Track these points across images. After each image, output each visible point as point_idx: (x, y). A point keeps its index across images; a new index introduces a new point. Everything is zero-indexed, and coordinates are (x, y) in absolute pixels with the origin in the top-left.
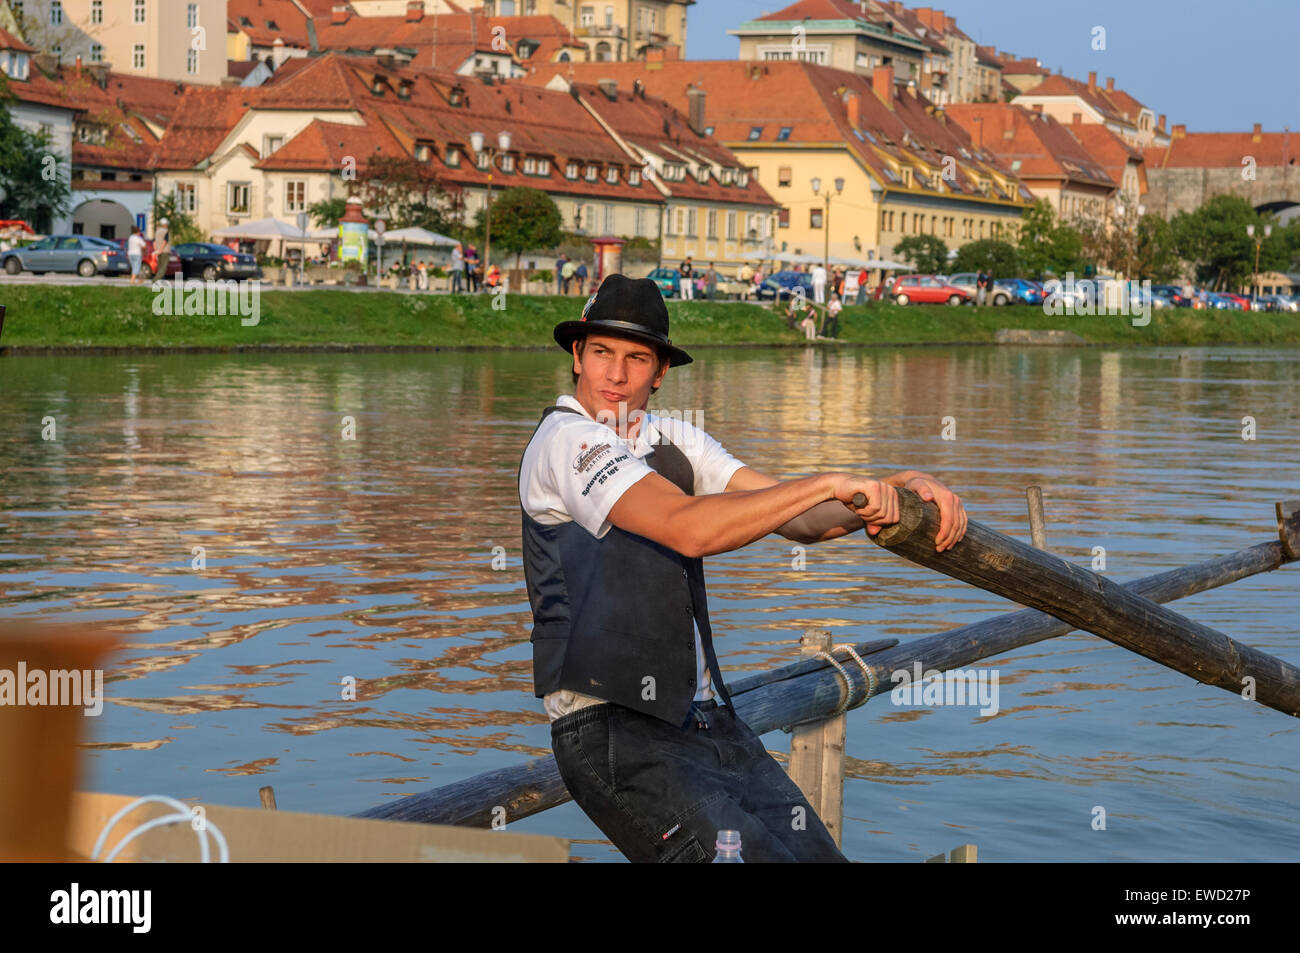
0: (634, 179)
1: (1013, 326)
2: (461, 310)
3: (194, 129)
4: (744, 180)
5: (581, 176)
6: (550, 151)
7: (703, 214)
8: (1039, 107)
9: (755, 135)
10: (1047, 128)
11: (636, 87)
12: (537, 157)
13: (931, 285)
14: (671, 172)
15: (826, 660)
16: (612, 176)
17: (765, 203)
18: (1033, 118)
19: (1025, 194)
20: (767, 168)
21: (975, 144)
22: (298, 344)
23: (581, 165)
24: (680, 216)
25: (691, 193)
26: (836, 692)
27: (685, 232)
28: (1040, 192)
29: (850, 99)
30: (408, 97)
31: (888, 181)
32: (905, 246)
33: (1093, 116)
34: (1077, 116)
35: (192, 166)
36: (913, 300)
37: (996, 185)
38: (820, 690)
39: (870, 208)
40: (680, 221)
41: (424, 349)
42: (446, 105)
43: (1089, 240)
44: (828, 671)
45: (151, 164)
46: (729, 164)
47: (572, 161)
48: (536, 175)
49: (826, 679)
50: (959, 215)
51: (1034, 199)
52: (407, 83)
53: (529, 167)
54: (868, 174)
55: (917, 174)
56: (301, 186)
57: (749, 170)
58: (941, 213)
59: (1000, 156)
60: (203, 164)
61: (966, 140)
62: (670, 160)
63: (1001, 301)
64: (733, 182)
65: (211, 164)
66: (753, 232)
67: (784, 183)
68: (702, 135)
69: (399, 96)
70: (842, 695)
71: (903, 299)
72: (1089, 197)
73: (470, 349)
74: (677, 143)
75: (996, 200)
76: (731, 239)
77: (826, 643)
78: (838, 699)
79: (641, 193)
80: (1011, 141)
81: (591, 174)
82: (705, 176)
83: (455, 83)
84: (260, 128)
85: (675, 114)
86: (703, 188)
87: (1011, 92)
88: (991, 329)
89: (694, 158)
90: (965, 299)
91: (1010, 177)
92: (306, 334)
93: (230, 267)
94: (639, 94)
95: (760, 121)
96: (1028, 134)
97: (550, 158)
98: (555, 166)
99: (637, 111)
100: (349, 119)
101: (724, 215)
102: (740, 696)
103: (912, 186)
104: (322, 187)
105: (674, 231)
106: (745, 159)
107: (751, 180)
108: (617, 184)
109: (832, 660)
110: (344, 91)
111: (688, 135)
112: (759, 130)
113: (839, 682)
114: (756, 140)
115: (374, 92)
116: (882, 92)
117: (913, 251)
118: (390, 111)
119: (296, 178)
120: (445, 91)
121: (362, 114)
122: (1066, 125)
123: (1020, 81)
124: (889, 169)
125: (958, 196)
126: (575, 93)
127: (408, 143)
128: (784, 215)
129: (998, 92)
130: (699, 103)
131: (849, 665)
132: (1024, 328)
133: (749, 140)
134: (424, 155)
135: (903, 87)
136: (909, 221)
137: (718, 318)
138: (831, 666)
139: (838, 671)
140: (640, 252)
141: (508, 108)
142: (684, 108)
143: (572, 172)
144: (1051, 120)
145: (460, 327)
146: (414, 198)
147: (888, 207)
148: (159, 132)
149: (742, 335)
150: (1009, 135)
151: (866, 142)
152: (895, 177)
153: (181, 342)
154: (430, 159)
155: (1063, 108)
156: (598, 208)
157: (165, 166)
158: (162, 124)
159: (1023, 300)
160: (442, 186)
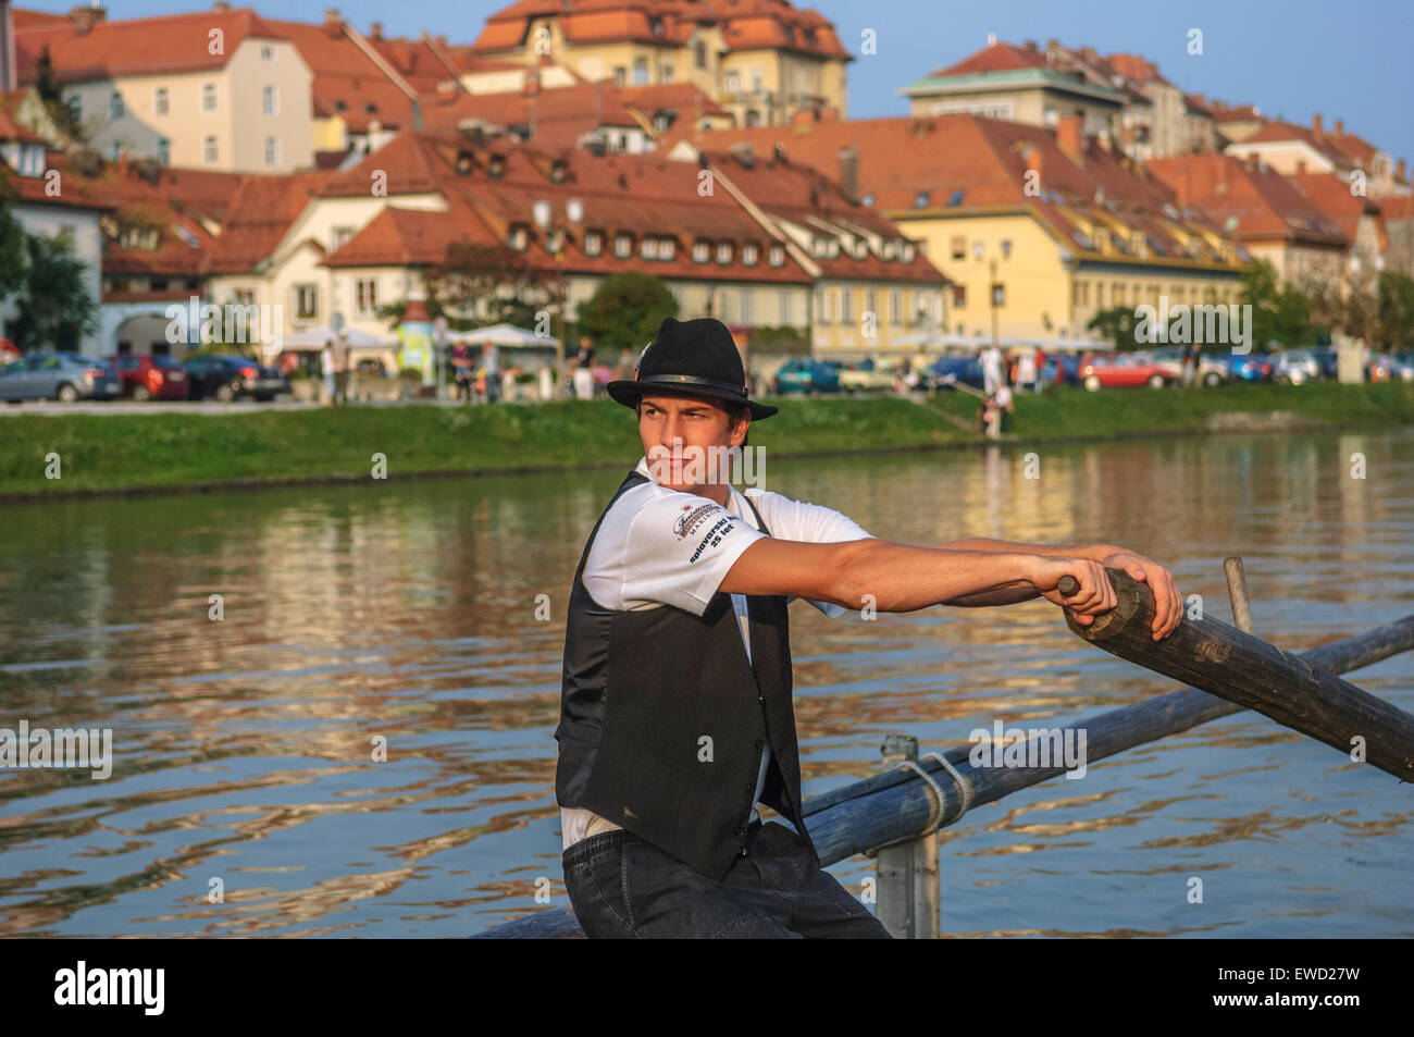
0: (776, 257)
1: (1227, 409)
2: (515, 423)
3: (252, 225)
4: (908, 254)
5: (712, 258)
6: (673, 229)
7: (860, 295)
8: (1255, 157)
9: (922, 201)
10: (1267, 180)
11: (777, 152)
12: (659, 237)
13: (1127, 364)
14: (820, 249)
15: (912, 770)
16: (750, 256)
17: (936, 280)
18: (1249, 168)
19: (1243, 256)
20: (938, 239)
21: (1182, 199)
22: (285, 477)
23: (712, 244)
24: (833, 298)
25: (844, 272)
26: (925, 806)
27: (839, 316)
28: (1259, 252)
29: (1031, 154)
30: (501, 175)
31: (1079, 247)
32: (1102, 321)
33: (1319, 164)
34: (1302, 165)
35: (250, 268)
36: (1106, 383)
37: (1208, 247)
38: (907, 805)
39: (1061, 281)
40: (833, 304)
41: (459, 475)
42: (545, 182)
43: (1321, 304)
44: (914, 783)
45: (204, 267)
46: (889, 236)
47: (701, 240)
48: (657, 260)
49: (913, 792)
50: (1166, 283)
51: (1254, 261)
52: (498, 158)
53: (649, 249)
54: (1055, 239)
55: (1114, 238)
56: (372, 285)
57: (915, 243)
58: (1145, 281)
59: (1213, 214)
60: (262, 266)
61: (1171, 197)
62: (819, 234)
63: (1213, 380)
64: (895, 259)
65: (271, 265)
66: (921, 314)
67: (959, 256)
68: (857, 204)
69: (491, 174)
70: (932, 810)
71: (1092, 384)
72: (1316, 255)
73: (522, 472)
74: (828, 214)
75: (1208, 263)
76: (896, 323)
77: (911, 751)
78: (928, 814)
79: (785, 275)
80: (1224, 197)
81: (724, 254)
82: (861, 251)
83: (556, 155)
84: (328, 220)
85: (824, 183)
86: (861, 266)
87: (1224, 143)
88: (1201, 414)
89: (848, 230)
90: (1169, 380)
91: (1225, 236)
92: (298, 462)
93: (250, 384)
94: (780, 160)
95: (926, 185)
96: (1244, 187)
97: (673, 238)
98: (680, 248)
99: (779, 180)
100: (429, 203)
101: (886, 296)
102: (814, 817)
103: (1108, 250)
104: (398, 284)
105: (827, 316)
106: (910, 230)
107: (918, 254)
108: (756, 265)
109: (919, 771)
110: (422, 169)
111: (839, 204)
112: (927, 195)
113: (929, 795)
114: (923, 208)
115: (458, 171)
116: (1069, 145)
117: (1109, 326)
118: (478, 191)
119: (366, 275)
120: (546, 165)
121: (445, 196)
122: (1290, 177)
123: (1235, 131)
124: (1079, 231)
125: (1164, 261)
126: (704, 162)
127: (500, 227)
128: (960, 294)
129: (1210, 141)
130: (851, 167)
131: (940, 775)
132: (1241, 409)
133: (915, 207)
134: (520, 241)
135: (1093, 140)
136: (1107, 292)
137: (854, 416)
138: (919, 777)
139: (926, 783)
140: (786, 343)
141: (622, 182)
142: (832, 173)
143: (701, 254)
144: (1271, 172)
145: (515, 444)
146: (504, 292)
147: (1083, 276)
148: (214, 229)
149: (885, 435)
150: (1221, 188)
151: (1052, 203)
152: (1088, 242)
153: (122, 483)
154: (528, 247)
155: (1284, 156)
156: (733, 295)
157: (219, 268)
158: (217, 220)
159: (1239, 378)
160: (537, 277)
